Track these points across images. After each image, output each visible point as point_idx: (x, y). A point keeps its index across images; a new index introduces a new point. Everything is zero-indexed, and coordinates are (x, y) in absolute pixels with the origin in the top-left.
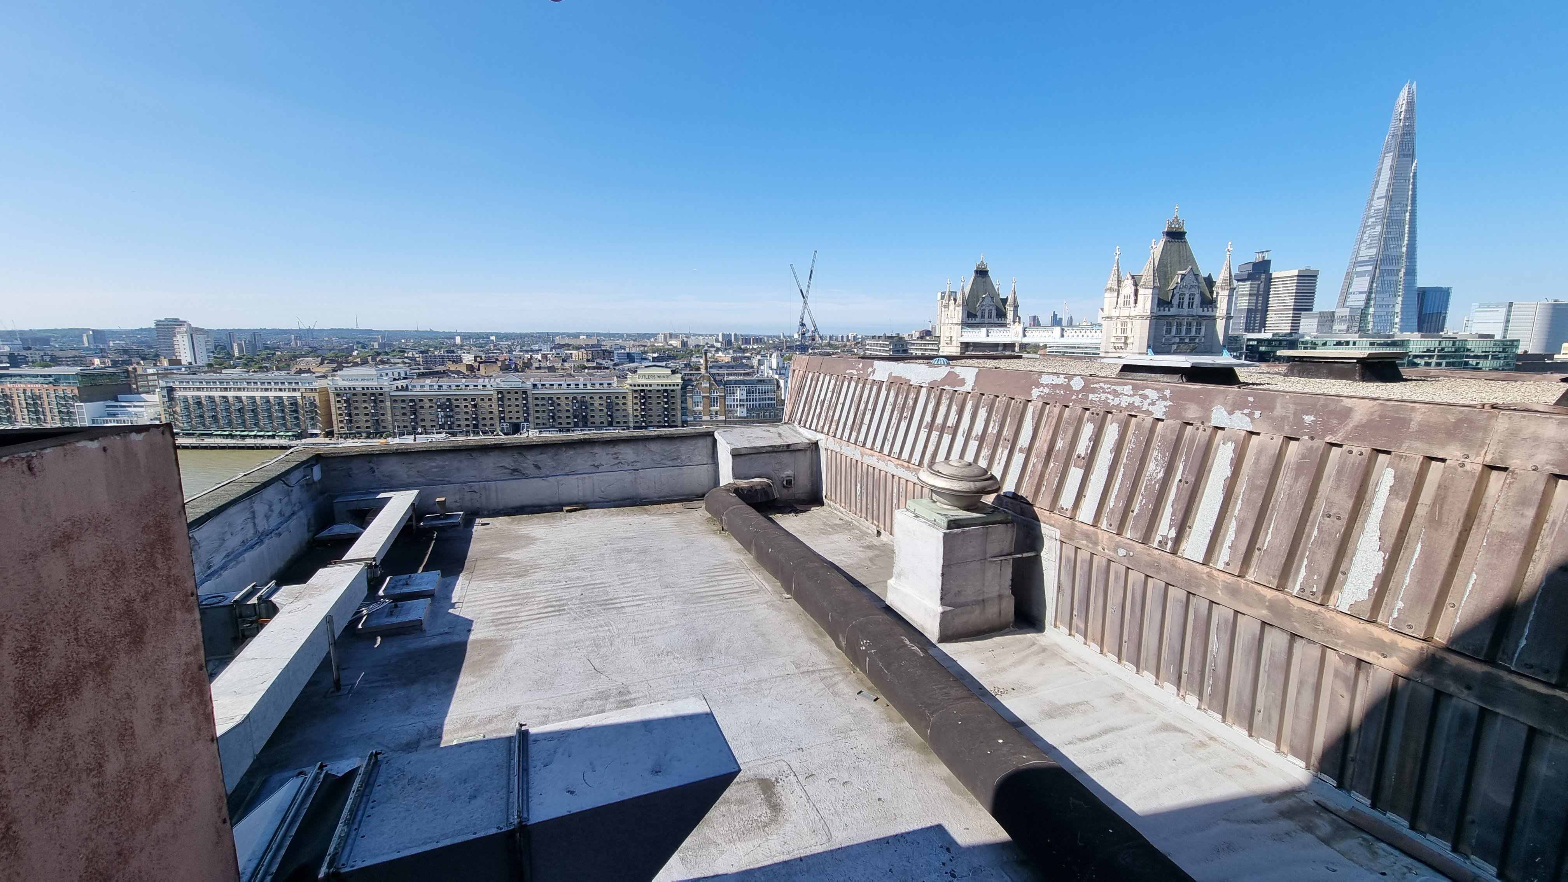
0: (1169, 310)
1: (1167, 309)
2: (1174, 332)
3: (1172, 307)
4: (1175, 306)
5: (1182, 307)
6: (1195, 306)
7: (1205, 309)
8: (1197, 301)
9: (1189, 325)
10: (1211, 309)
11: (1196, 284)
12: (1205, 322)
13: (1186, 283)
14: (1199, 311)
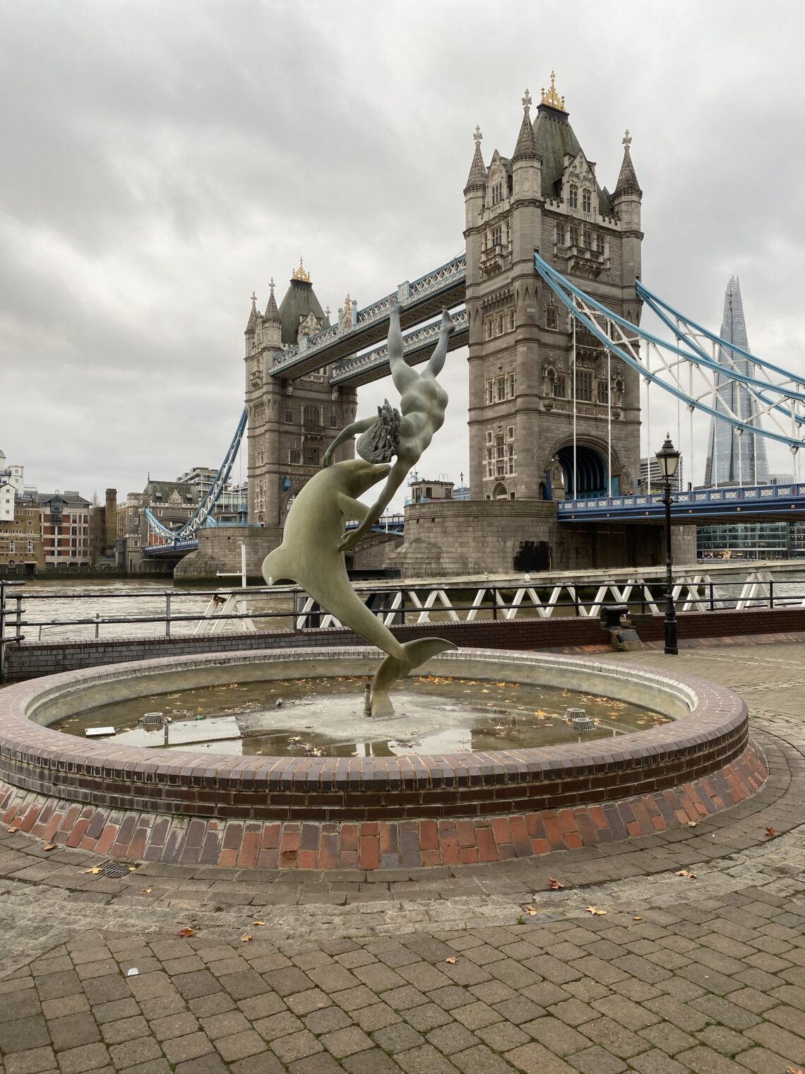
0: (558, 206)
1: (555, 202)
2: (568, 243)
3: (562, 202)
4: (565, 200)
5: (576, 207)
6: (592, 209)
7: (607, 219)
8: (595, 202)
9: (587, 236)
10: (613, 221)
11: (590, 176)
12: (608, 238)
13: (578, 171)
14: (599, 220)
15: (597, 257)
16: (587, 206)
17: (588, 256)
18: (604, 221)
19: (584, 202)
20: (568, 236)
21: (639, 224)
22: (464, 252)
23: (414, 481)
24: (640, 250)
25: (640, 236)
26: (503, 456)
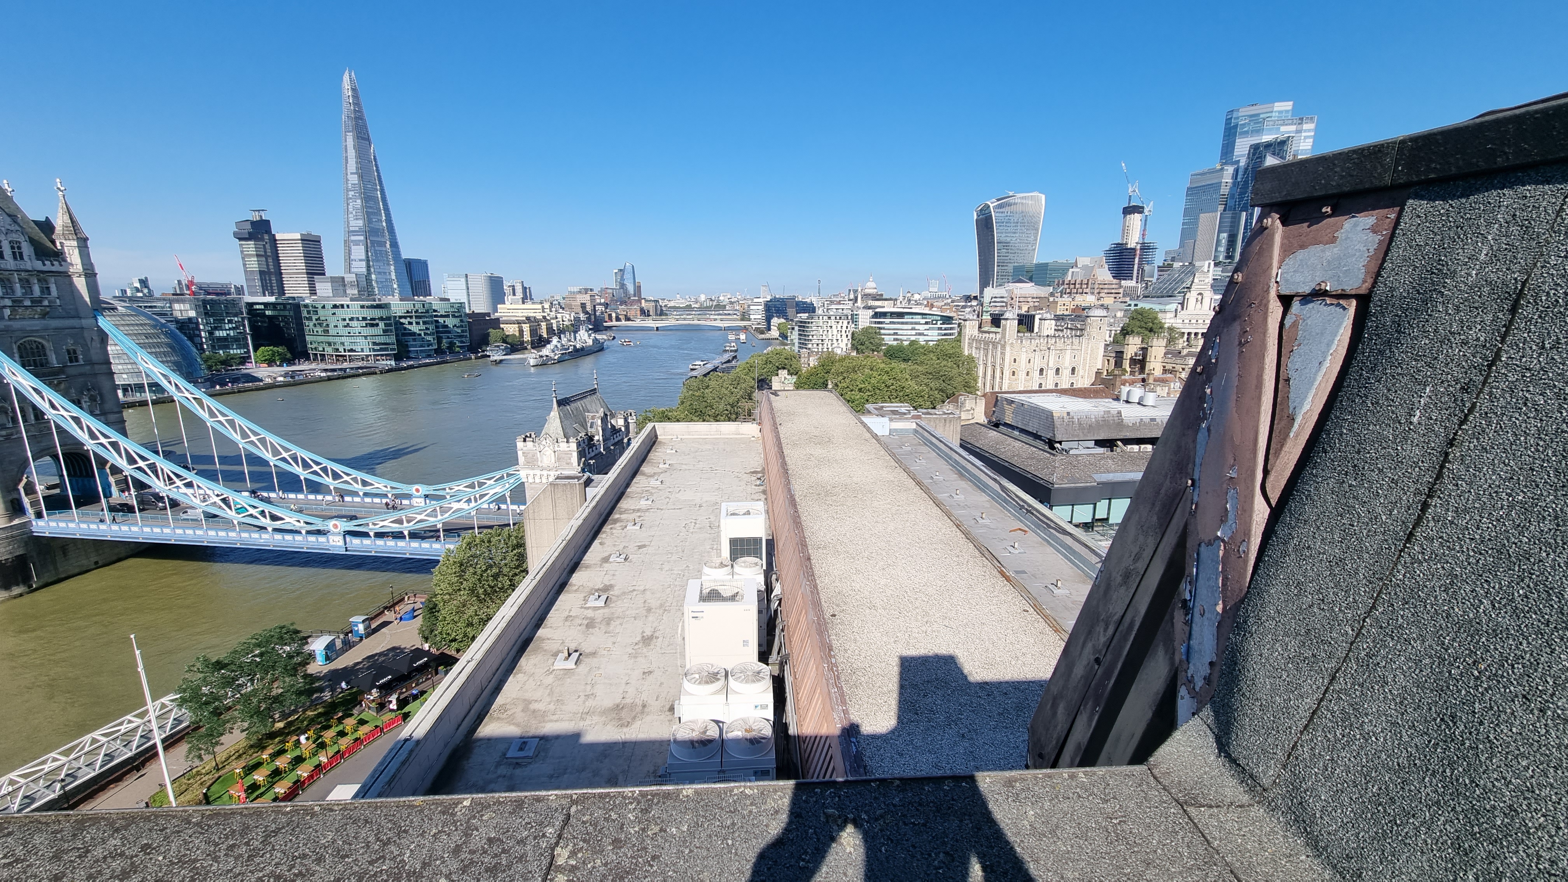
6: (26, 257)
7: (46, 262)
8: (27, 249)
9: (26, 284)
10: (55, 263)
12: (53, 280)
14: (38, 265)
15: (41, 302)
16: (18, 255)
17: (27, 303)
18: (44, 265)
19: (14, 253)
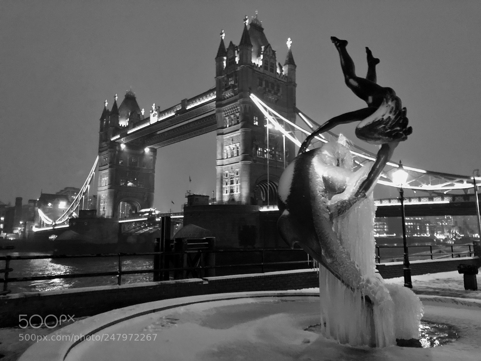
0: (260, 69)
1: (258, 67)
5: (267, 69)
7: (281, 77)
9: (273, 84)
10: (284, 77)
11: (274, 57)
12: (281, 85)
13: (268, 54)
14: (277, 77)
15: (277, 93)
16: (272, 70)
17: (273, 92)
18: (279, 77)
19: (271, 68)
20: (264, 83)
21: (295, 80)
22: (215, 87)
23: (189, 195)
24: (295, 92)
25: (295, 85)
26: (233, 184)
